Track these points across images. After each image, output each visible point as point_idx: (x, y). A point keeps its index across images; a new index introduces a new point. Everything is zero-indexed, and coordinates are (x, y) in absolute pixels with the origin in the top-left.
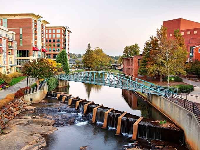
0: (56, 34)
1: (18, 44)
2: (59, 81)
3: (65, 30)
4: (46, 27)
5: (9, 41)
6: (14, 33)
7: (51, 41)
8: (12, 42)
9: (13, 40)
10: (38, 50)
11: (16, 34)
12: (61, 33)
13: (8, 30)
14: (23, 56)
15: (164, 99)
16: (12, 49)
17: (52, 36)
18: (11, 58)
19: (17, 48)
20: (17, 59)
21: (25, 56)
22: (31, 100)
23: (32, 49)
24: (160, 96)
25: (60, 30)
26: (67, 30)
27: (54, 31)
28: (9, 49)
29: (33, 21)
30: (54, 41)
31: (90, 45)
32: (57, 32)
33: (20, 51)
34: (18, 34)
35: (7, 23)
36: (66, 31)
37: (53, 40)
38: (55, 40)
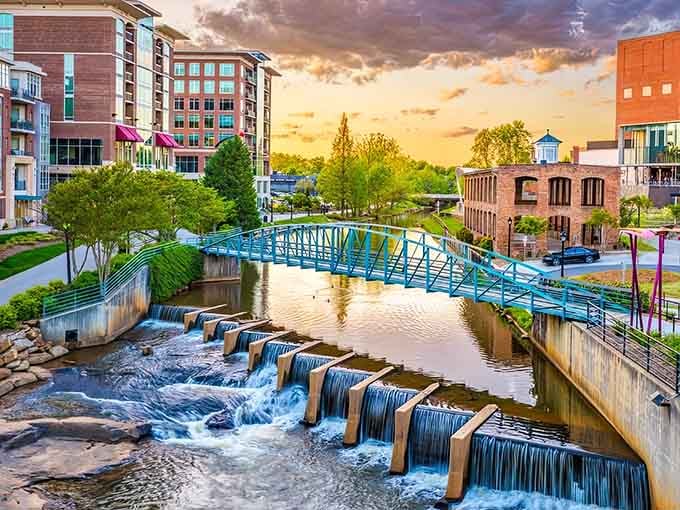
0: (217, 78)
1: (55, 115)
2: (207, 260)
3: (252, 66)
4: (176, 53)
5: (16, 103)
6: (38, 70)
7: (197, 108)
8: (26, 105)
9: (33, 99)
10: (136, 141)
11: (45, 74)
12: (236, 79)
13: (15, 60)
14: (74, 162)
15: (581, 332)
16: (26, 134)
17: (202, 88)
18: (21, 169)
19: (48, 131)
20: (48, 171)
21: (85, 162)
22: (71, 335)
23: (113, 136)
24: (570, 320)
25: (231, 66)
26: (259, 65)
27: (209, 69)
28: (13, 133)
29: (120, 28)
30: (209, 106)
31: (348, 124)
32: (222, 74)
33: (63, 141)
34: (55, 74)
35: (11, 32)
36: (255, 69)
37: (206, 103)
38: (212, 104)
